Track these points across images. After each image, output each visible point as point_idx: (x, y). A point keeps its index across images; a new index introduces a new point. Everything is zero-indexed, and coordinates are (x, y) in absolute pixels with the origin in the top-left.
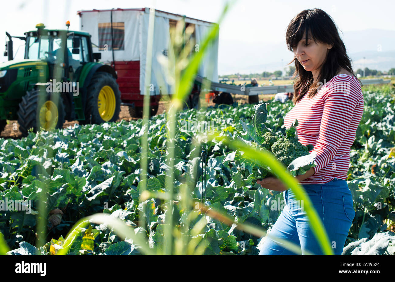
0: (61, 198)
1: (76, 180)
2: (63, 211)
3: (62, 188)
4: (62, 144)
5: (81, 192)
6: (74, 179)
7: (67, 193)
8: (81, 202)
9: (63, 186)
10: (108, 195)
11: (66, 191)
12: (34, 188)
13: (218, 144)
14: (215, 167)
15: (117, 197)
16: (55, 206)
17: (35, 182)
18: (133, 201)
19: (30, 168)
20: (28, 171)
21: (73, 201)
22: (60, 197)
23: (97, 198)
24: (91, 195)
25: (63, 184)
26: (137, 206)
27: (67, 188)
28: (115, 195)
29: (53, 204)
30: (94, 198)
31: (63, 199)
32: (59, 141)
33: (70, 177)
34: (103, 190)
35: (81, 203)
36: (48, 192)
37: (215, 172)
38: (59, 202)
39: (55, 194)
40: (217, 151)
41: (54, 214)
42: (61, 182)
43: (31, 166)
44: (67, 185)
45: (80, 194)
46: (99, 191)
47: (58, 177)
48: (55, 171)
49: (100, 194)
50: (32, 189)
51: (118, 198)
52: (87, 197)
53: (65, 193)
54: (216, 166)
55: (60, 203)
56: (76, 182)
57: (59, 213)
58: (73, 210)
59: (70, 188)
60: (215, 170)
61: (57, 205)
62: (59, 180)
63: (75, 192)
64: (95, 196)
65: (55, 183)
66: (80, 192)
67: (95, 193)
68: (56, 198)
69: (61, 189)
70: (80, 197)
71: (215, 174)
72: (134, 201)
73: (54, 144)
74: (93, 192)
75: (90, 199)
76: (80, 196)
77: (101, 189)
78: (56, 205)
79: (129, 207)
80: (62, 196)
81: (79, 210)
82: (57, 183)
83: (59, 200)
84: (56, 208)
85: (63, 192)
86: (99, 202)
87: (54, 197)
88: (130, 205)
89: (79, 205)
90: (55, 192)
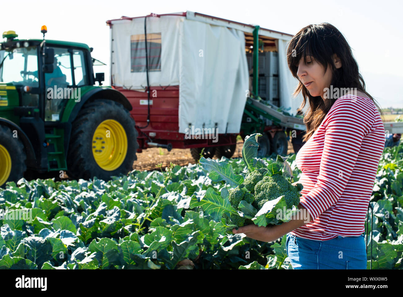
0: (191, 248)
1: (210, 225)
2: (194, 262)
3: (192, 236)
4: (205, 178)
5: (218, 238)
6: (209, 225)
7: (198, 242)
8: (216, 252)
9: (192, 234)
10: (248, 243)
11: (197, 240)
12: (158, 236)
13: (378, 183)
14: (376, 213)
15: (259, 245)
16: (184, 257)
17: (160, 228)
18: (276, 258)
19: (161, 208)
20: (159, 211)
21: (207, 249)
22: (189, 246)
23: (234, 248)
24: (228, 244)
25: (193, 232)
26: (281, 263)
27: (198, 237)
28: (257, 243)
29: (181, 255)
30: (230, 248)
31: (193, 249)
32: (203, 175)
33: (204, 222)
34: (242, 238)
35: (216, 254)
36: (174, 241)
37: (377, 219)
38: (188, 253)
39: (183, 244)
40: (377, 192)
41: (182, 265)
42: (191, 229)
43: (162, 205)
44: (198, 232)
45: (216, 242)
46: (238, 239)
47: (189, 222)
48: (187, 214)
49: (239, 243)
50: (156, 237)
51: (260, 247)
52: (223, 247)
53: (196, 242)
54: (378, 212)
55: (190, 254)
56: (211, 228)
57: (189, 264)
58: (206, 260)
59: (201, 237)
60: (377, 216)
61: (187, 256)
62: (189, 227)
63: (210, 239)
64: (233, 245)
65: (184, 230)
66: (216, 238)
67: (233, 242)
68: (184, 247)
69: (190, 238)
70: (215, 245)
71: (377, 222)
72: (278, 257)
73: (197, 179)
74: (231, 240)
75: (226, 249)
76: (216, 243)
77: (241, 237)
78: (185, 255)
79: (271, 263)
80: (192, 245)
81: (214, 261)
82: (186, 229)
83: (189, 250)
84: (186, 258)
85: (193, 241)
86: (237, 252)
87: (182, 246)
88: (272, 261)
89: (213, 255)
90: (183, 241)
